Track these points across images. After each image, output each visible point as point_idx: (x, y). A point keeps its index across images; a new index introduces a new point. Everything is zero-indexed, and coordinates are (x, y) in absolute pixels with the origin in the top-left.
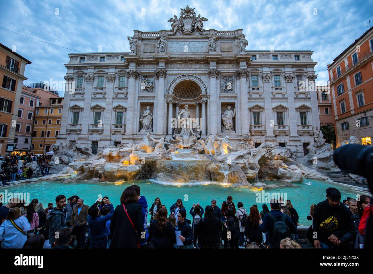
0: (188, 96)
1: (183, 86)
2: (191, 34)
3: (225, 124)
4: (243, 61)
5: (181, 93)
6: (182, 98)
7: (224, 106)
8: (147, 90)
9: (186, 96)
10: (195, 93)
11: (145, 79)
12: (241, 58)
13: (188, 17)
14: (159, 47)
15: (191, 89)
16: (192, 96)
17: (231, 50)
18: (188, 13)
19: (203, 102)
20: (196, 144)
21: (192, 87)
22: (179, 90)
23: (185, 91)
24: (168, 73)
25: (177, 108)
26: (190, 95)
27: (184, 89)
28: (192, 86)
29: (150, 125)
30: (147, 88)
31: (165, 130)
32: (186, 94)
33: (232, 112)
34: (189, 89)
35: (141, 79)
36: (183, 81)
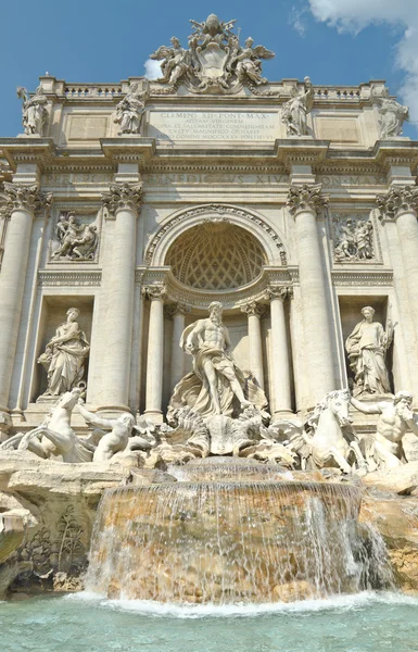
0: (215, 284)
1: (200, 247)
2: (225, 91)
3: (360, 370)
4: (401, 164)
5: (193, 271)
6: (197, 287)
7: (351, 309)
8: (71, 253)
9: (210, 282)
10: (242, 270)
11: (67, 220)
12: (393, 154)
13: (214, 47)
14: (121, 119)
15: (225, 259)
16: (230, 282)
17: (354, 138)
18: (213, 36)
19: (276, 294)
20: (262, 441)
21: (230, 251)
22: (187, 261)
23: (205, 266)
24: (149, 198)
25: (180, 319)
26: (224, 278)
27: (201, 257)
28: (231, 247)
29: (76, 377)
30: (73, 247)
31: (136, 395)
32: (210, 275)
33: (381, 329)
34: (220, 257)
35: (54, 220)
36: (202, 226)
